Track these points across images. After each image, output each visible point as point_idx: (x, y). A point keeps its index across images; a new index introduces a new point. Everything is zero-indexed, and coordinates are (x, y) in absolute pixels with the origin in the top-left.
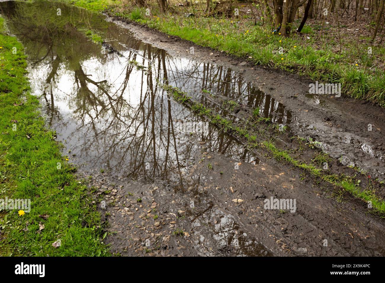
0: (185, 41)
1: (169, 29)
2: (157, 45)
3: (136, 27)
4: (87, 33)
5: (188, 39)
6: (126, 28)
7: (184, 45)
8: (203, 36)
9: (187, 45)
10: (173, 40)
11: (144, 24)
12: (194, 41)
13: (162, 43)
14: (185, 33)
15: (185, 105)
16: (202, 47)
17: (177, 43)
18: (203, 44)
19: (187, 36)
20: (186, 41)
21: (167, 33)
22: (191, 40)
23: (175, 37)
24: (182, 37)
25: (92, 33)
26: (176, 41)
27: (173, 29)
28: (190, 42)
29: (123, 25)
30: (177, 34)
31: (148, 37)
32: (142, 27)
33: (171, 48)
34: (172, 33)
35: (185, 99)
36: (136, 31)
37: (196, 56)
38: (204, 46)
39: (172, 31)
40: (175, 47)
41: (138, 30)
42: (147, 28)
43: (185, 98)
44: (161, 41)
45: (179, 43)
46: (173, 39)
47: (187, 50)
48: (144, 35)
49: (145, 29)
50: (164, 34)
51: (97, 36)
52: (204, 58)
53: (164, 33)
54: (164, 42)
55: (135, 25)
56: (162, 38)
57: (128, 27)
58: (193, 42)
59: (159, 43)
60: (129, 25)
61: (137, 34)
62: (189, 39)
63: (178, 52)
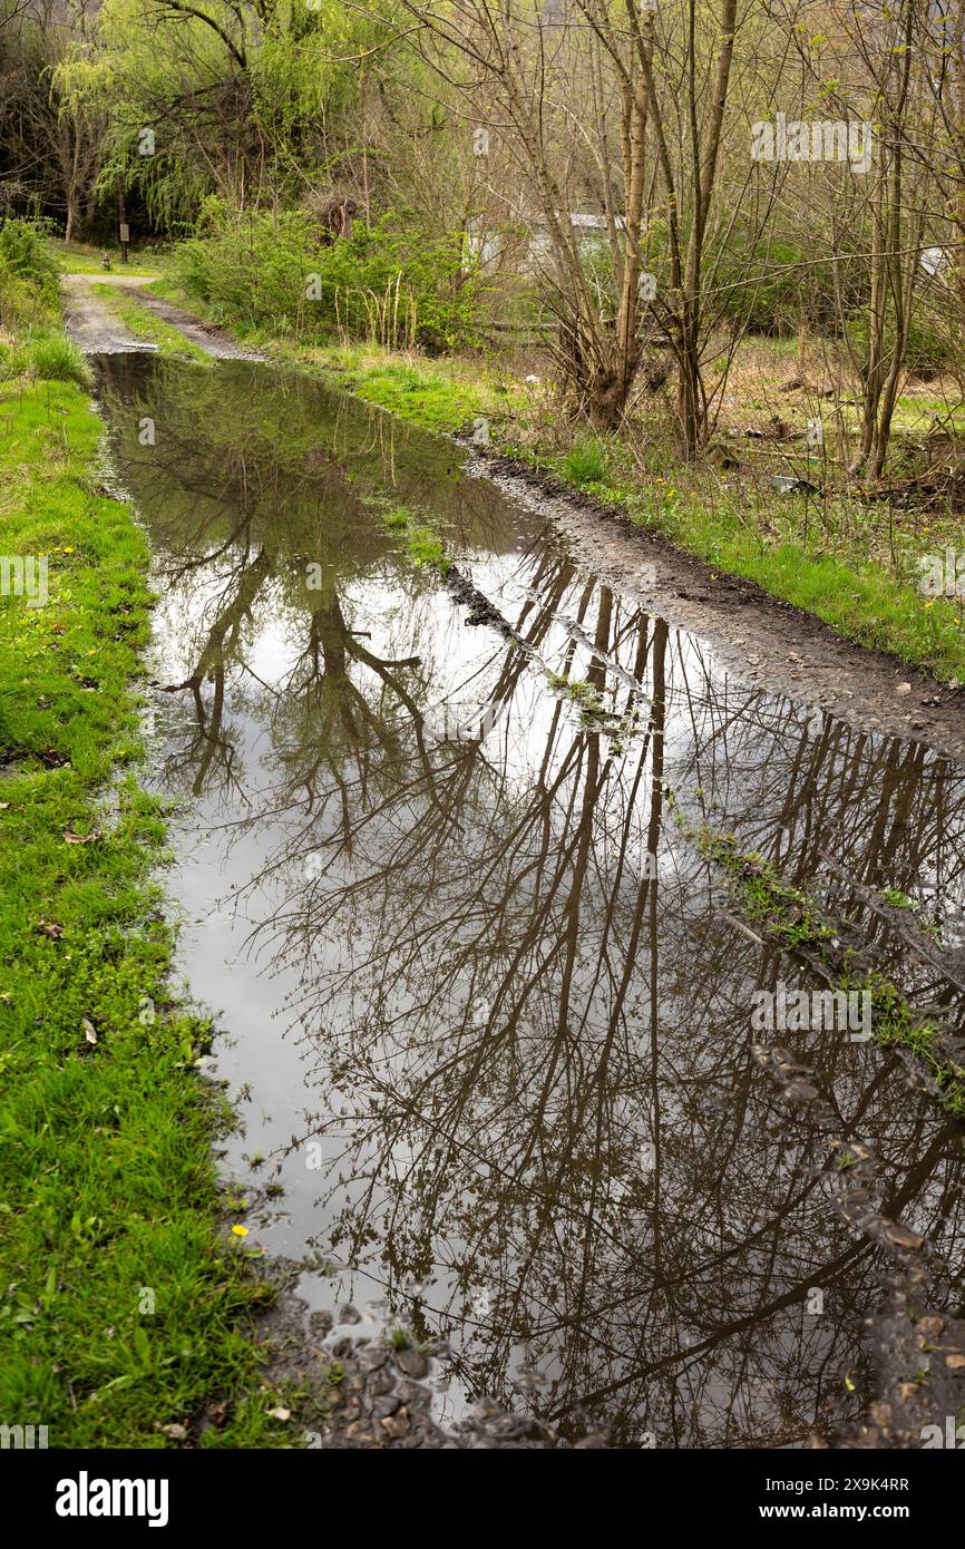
0: (782, 607)
1: (717, 544)
2: (666, 608)
3: (581, 516)
4: (391, 518)
5: (795, 599)
6: (540, 513)
7: (779, 625)
8: (865, 598)
9: (792, 628)
10: (731, 595)
11: (613, 507)
12: (822, 613)
13: (684, 602)
14: (786, 574)
15: (802, 961)
16: (859, 646)
17: (748, 613)
18: (864, 635)
19: (792, 589)
20: (788, 608)
21: (708, 558)
22: (811, 609)
23: (742, 584)
24: (774, 590)
25: (410, 519)
26: (745, 602)
27: (734, 547)
28: (807, 617)
29: (529, 501)
30: (750, 570)
31: (627, 568)
32: (602, 518)
33: (723, 631)
34: (729, 565)
35: (804, 932)
36: (578, 534)
37: (836, 689)
38: (868, 644)
39: (732, 555)
40: (743, 629)
41: (590, 530)
42: (625, 523)
43: (806, 926)
44: (683, 596)
45: (757, 613)
46: (731, 589)
47: (794, 655)
48: (612, 553)
49: (617, 529)
50: (691, 563)
51: (429, 536)
52: (872, 703)
53: (696, 559)
54: (693, 598)
55: (579, 503)
56: (685, 578)
57: (547, 509)
58: (819, 620)
59: (674, 602)
60: (552, 501)
61: (582, 544)
62: (801, 603)
63: (754, 658)
